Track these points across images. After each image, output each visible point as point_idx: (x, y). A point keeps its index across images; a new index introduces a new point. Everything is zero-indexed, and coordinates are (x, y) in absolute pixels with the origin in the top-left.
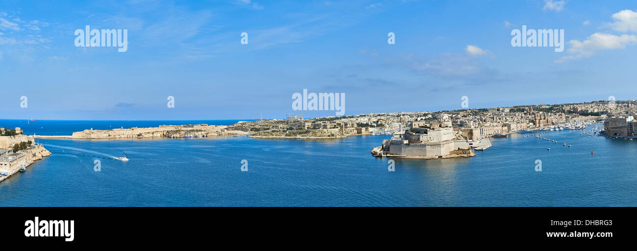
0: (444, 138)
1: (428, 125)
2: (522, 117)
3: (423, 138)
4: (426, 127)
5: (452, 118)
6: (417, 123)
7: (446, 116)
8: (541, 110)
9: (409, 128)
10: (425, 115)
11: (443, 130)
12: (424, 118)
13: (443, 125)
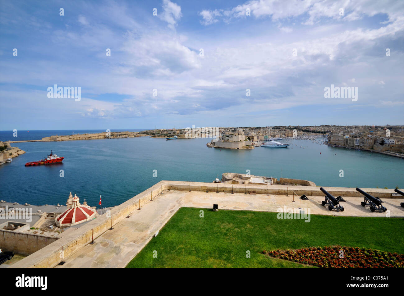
0: (240, 139)
1: (233, 133)
2: (279, 132)
3: (230, 139)
4: (232, 134)
5: (244, 131)
6: (228, 132)
7: (241, 130)
8: (289, 129)
9: (224, 135)
10: (231, 129)
11: (240, 136)
12: (230, 130)
13: (239, 134)
